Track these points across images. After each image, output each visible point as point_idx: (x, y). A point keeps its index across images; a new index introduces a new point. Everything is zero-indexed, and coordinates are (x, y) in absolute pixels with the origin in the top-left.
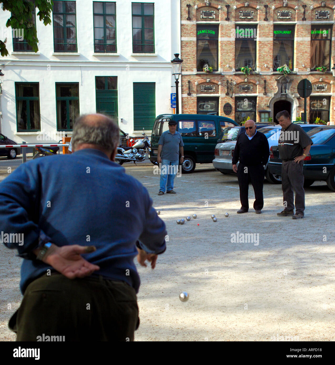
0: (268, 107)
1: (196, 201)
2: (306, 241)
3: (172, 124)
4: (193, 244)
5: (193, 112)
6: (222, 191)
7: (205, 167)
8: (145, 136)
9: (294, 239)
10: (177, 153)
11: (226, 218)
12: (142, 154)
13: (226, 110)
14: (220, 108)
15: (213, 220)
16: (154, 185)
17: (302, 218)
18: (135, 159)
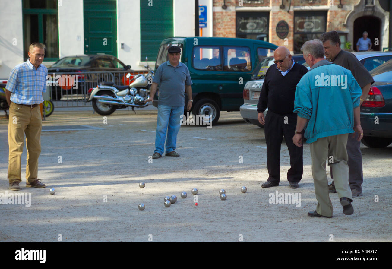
0: (345, 26)
1: (206, 168)
2: (353, 231)
3: (173, 51)
4: (178, 234)
5: (229, 34)
6: (250, 153)
7: (236, 117)
8: (149, 69)
9: (336, 228)
10: (182, 95)
11: (243, 194)
12: (144, 96)
13: (280, 31)
14: (270, 28)
15: (221, 197)
16: (150, 143)
17: (358, 196)
18: (133, 104)
